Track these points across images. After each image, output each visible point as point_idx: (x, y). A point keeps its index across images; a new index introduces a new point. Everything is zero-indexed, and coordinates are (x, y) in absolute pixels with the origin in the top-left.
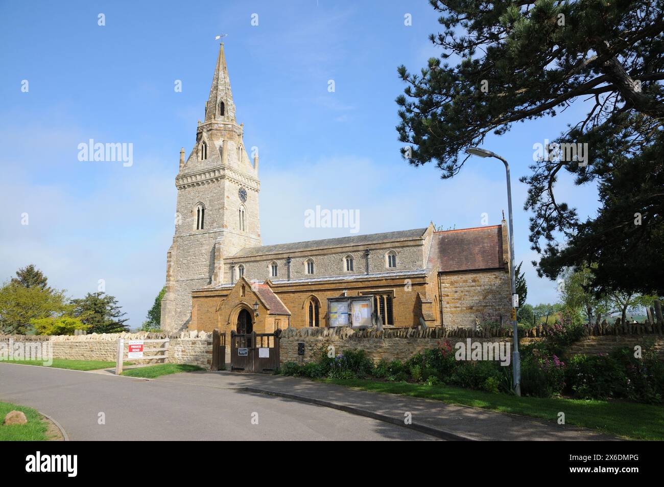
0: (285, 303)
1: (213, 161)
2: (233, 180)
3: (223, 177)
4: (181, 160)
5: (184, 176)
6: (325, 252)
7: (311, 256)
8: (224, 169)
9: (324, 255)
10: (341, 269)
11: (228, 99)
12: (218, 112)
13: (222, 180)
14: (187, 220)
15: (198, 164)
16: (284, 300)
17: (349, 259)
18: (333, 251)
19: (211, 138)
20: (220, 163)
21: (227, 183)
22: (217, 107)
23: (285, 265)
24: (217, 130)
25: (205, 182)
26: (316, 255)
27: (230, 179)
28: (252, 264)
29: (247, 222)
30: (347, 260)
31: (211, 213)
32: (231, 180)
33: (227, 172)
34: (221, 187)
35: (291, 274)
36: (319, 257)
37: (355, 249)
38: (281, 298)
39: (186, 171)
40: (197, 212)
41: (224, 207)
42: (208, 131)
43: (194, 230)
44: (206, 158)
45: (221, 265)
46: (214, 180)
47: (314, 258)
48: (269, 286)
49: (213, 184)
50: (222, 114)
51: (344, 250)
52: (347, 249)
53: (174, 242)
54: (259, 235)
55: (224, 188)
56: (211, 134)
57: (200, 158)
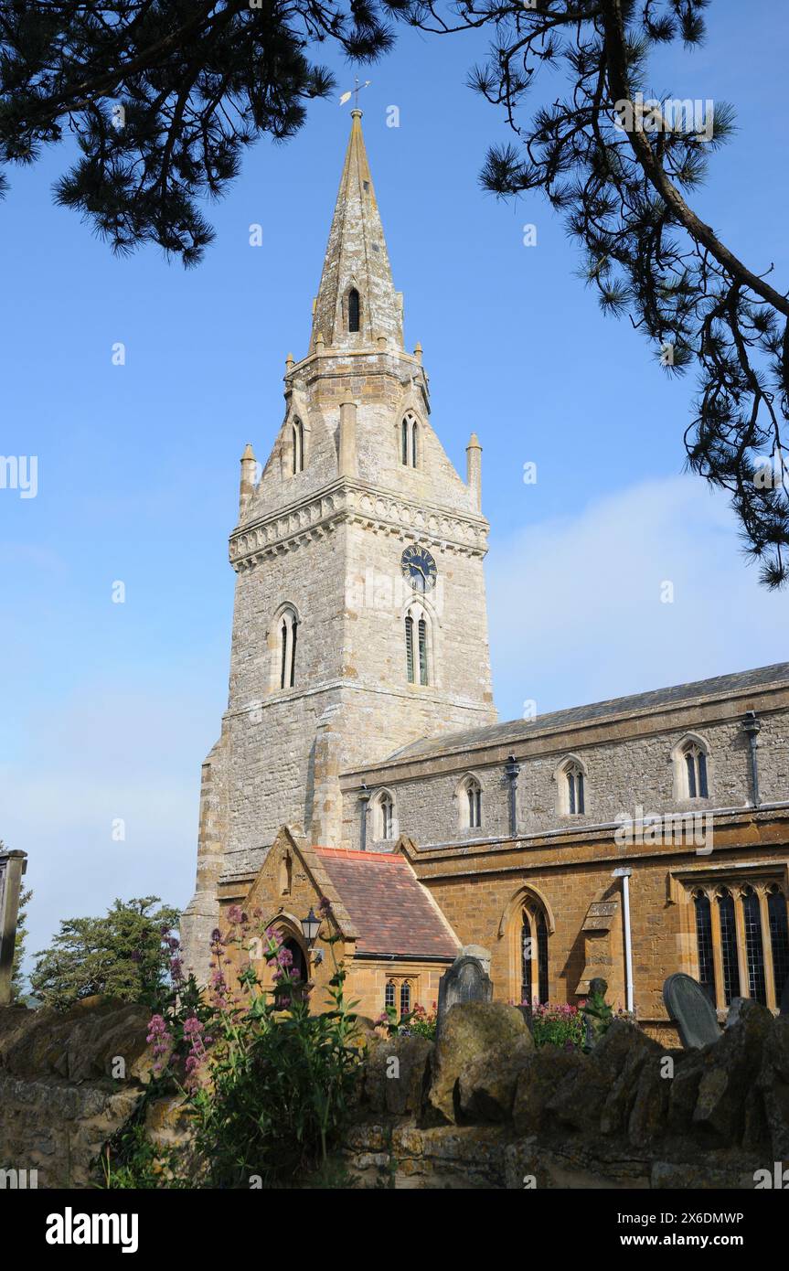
0: (451, 919)
1: (317, 475)
2: (377, 524)
3: (340, 518)
4: (243, 483)
5: (249, 531)
6: (616, 732)
7: (575, 749)
8: (341, 493)
9: (614, 743)
10: (667, 791)
11: (375, 279)
12: (340, 322)
13: (341, 528)
14: (256, 661)
15: (283, 490)
16: (448, 905)
17: (694, 754)
18: (640, 727)
19: (314, 406)
20: (333, 475)
21: (353, 535)
22: (338, 306)
23: (503, 785)
24: (332, 376)
25: (296, 539)
26: (591, 746)
27: (366, 522)
28: (413, 788)
29: (438, 653)
30: (689, 759)
31: (311, 633)
32: (370, 525)
33: (352, 500)
34: (337, 549)
35: (519, 816)
36: (600, 753)
37: (711, 714)
38: (439, 900)
39: (255, 515)
40: (280, 635)
41: (343, 611)
42: (309, 383)
43: (272, 691)
44: (302, 469)
45: (330, 797)
46: (320, 529)
47: (582, 758)
48: (408, 856)
49: (319, 544)
50: (355, 326)
51: (676, 720)
52: (684, 718)
53: (224, 733)
54: (488, 697)
55: (343, 554)
56: (317, 392)
57: (288, 472)
